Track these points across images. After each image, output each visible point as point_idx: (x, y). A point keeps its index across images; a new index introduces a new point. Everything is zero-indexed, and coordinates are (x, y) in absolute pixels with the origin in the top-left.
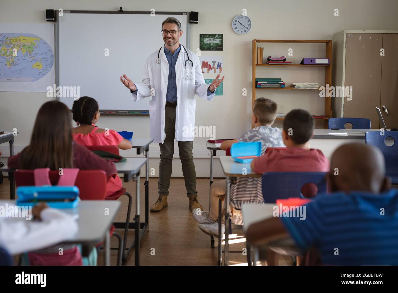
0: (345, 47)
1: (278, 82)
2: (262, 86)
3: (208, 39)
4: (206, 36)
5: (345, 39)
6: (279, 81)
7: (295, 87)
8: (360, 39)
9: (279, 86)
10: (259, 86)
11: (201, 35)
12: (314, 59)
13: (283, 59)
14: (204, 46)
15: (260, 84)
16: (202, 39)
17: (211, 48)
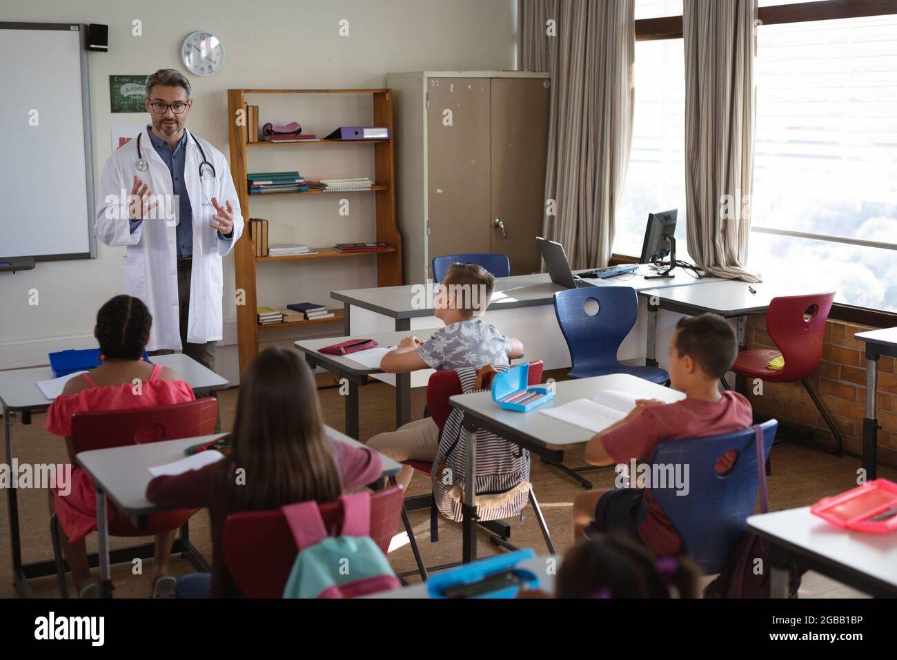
0: (427, 106)
1: (295, 179)
2: (262, 191)
3: (129, 86)
4: (124, 79)
5: (425, 90)
6: (296, 177)
7: (327, 188)
8: (452, 90)
9: (296, 188)
10: (257, 191)
11: (112, 78)
12: (361, 129)
13: (296, 129)
14: (122, 103)
15: (259, 185)
16: (114, 87)
17: (137, 107)
